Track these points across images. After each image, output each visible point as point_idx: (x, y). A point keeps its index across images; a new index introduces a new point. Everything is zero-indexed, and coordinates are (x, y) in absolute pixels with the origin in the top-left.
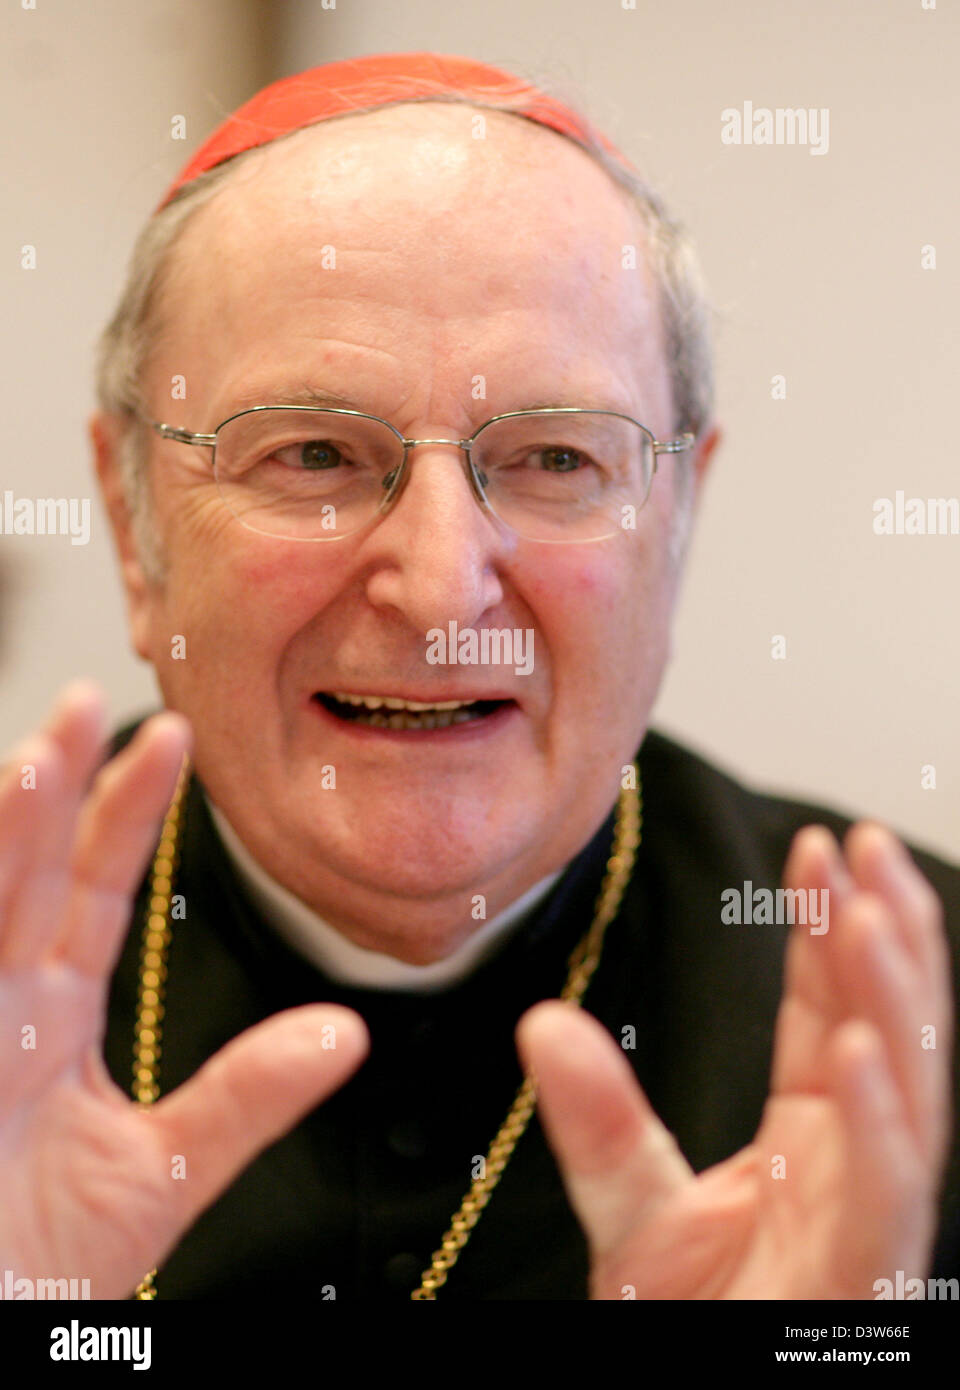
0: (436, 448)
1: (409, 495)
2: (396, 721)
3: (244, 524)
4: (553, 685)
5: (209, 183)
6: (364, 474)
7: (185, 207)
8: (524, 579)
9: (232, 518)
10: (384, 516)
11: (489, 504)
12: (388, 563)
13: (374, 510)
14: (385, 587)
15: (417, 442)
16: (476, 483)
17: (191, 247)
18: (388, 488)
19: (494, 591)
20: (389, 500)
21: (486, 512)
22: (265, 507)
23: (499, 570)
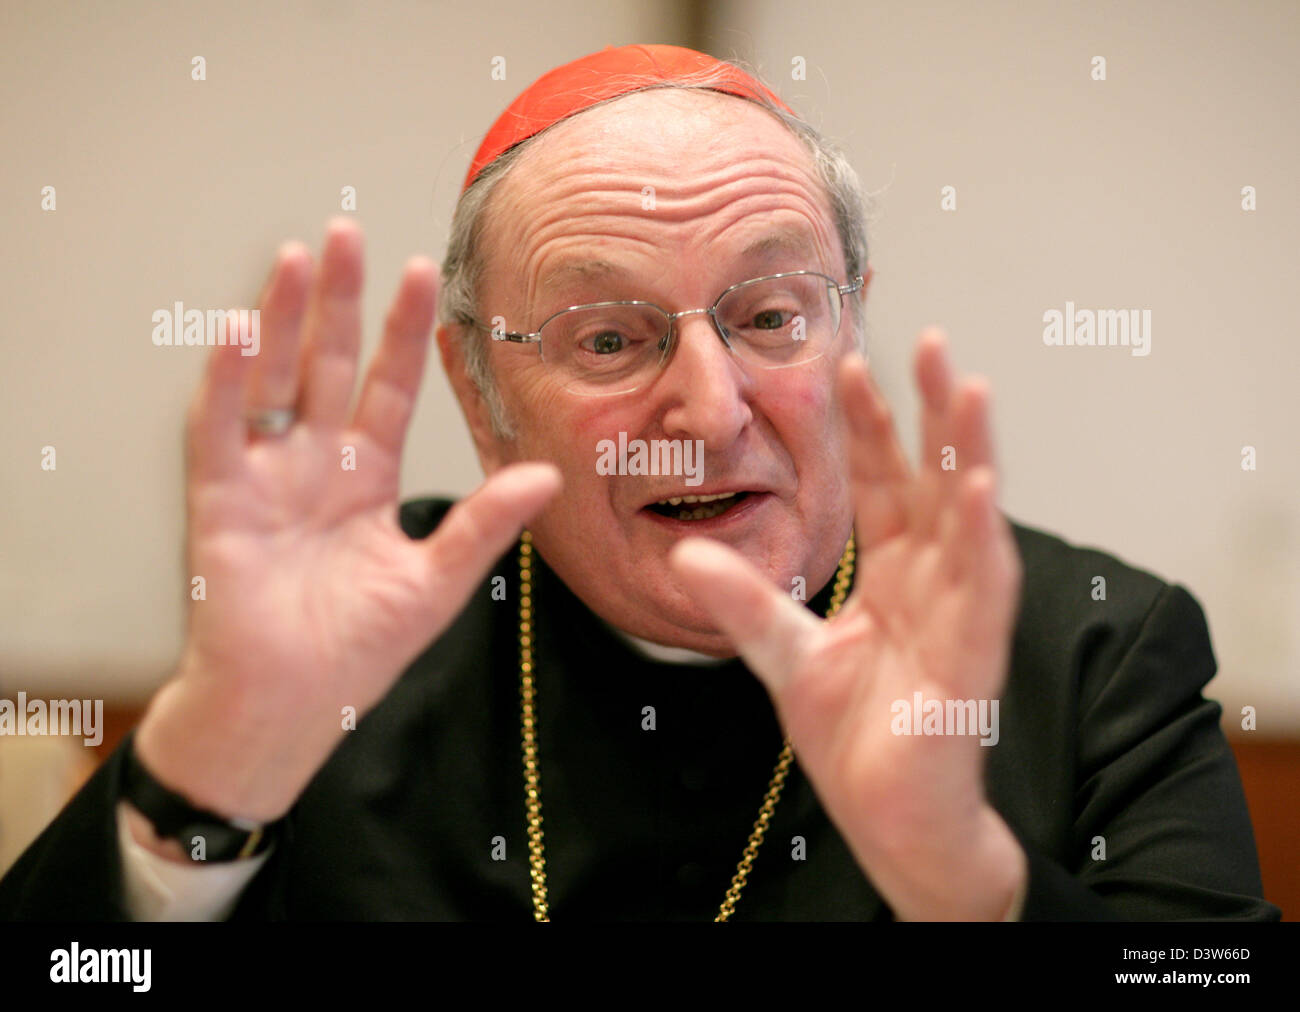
0: (696, 317)
1: (680, 353)
2: (698, 514)
3: (569, 391)
4: (797, 473)
5: (505, 164)
6: (647, 345)
7: (488, 183)
8: (766, 404)
9: (559, 388)
10: (665, 368)
11: (734, 350)
12: (675, 402)
13: (657, 369)
14: (675, 419)
15: (681, 314)
16: (723, 335)
17: (497, 207)
18: (663, 349)
19: (747, 413)
20: (665, 356)
21: (730, 354)
22: (580, 379)
23: (749, 398)
